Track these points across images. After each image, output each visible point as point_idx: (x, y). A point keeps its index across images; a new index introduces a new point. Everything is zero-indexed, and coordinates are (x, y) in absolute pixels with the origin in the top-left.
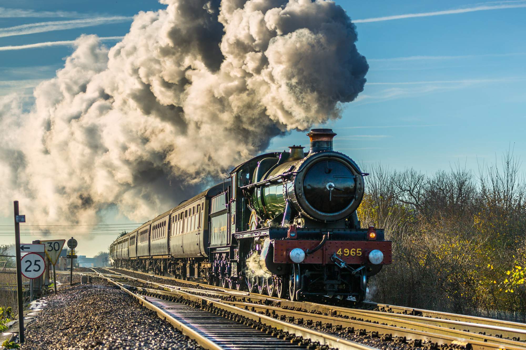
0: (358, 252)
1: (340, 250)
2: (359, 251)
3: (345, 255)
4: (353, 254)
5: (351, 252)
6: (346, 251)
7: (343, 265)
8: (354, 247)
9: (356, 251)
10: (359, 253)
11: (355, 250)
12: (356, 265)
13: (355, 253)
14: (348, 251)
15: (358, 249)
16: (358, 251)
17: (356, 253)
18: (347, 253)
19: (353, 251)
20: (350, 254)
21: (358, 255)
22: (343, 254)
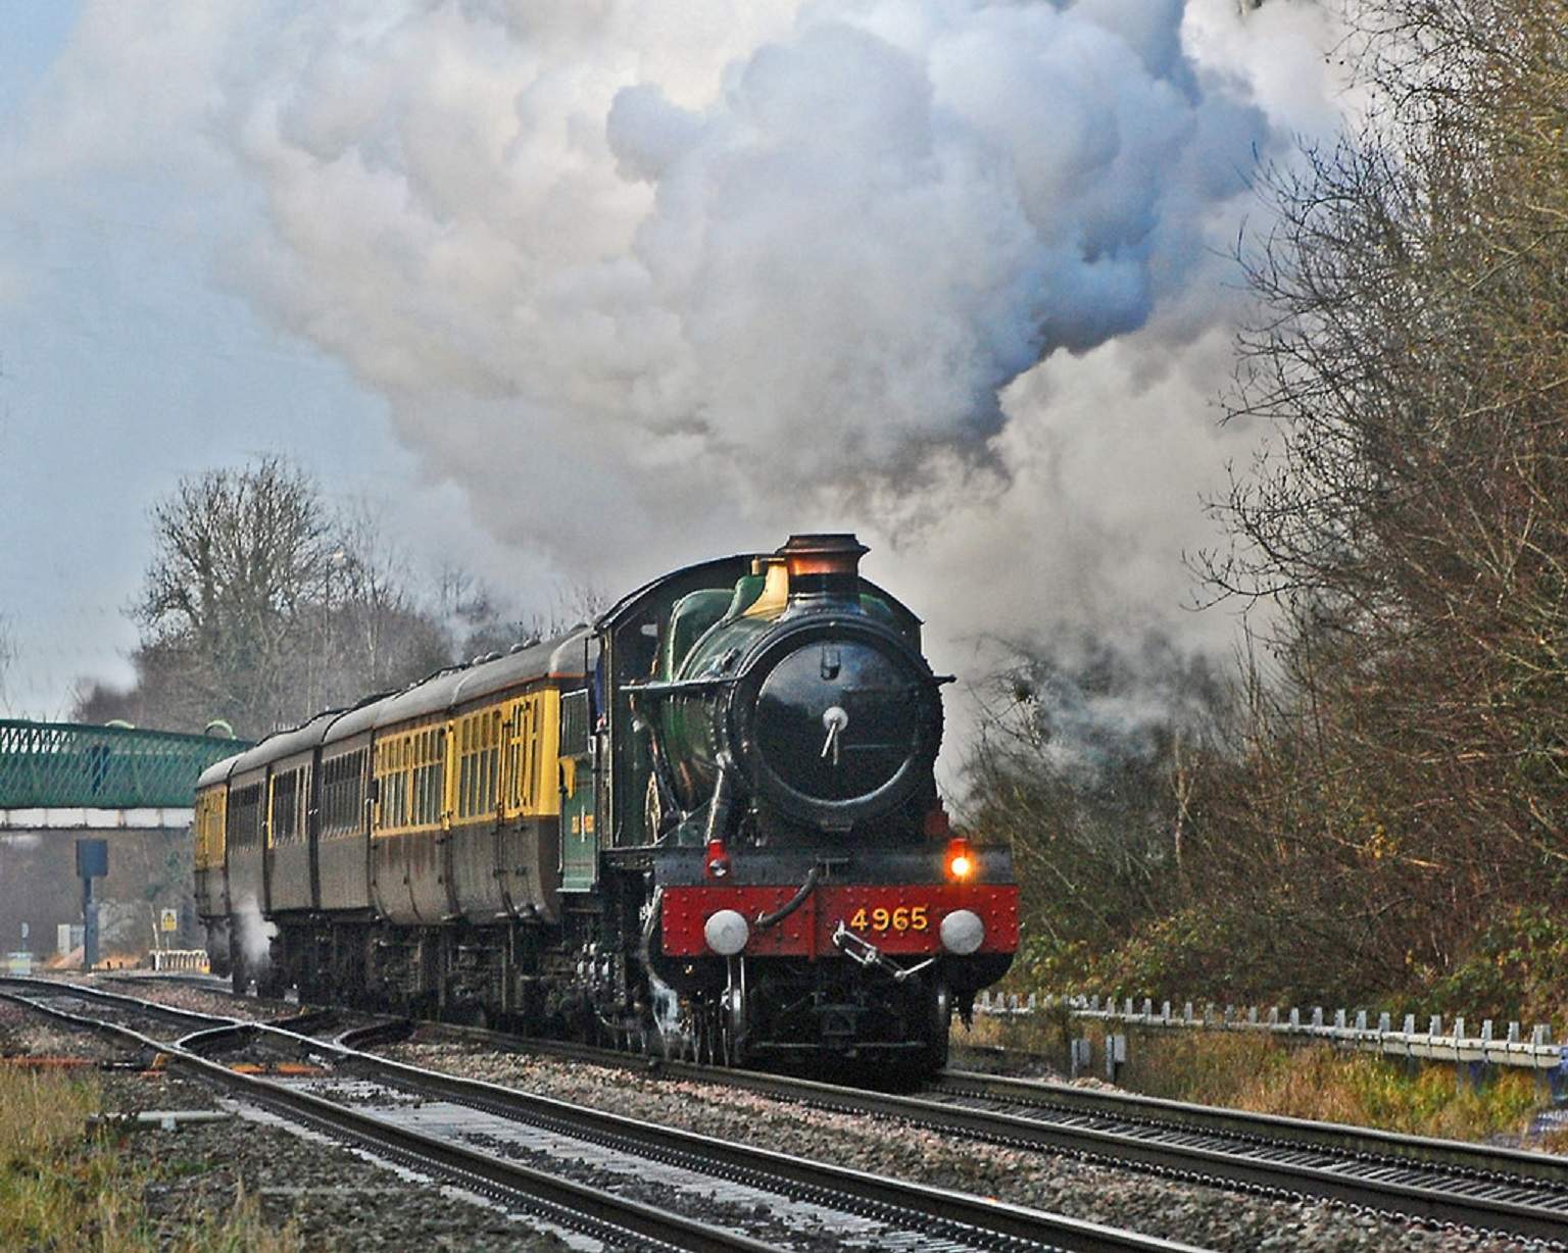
1: (862, 912)
3: (876, 926)
4: (900, 923)
5: (896, 920)
7: (870, 958)
11: (905, 912)
13: (905, 921)
15: (915, 911)
16: (914, 915)
17: (910, 922)
19: (900, 916)
20: (891, 922)
21: (915, 926)
22: (870, 925)
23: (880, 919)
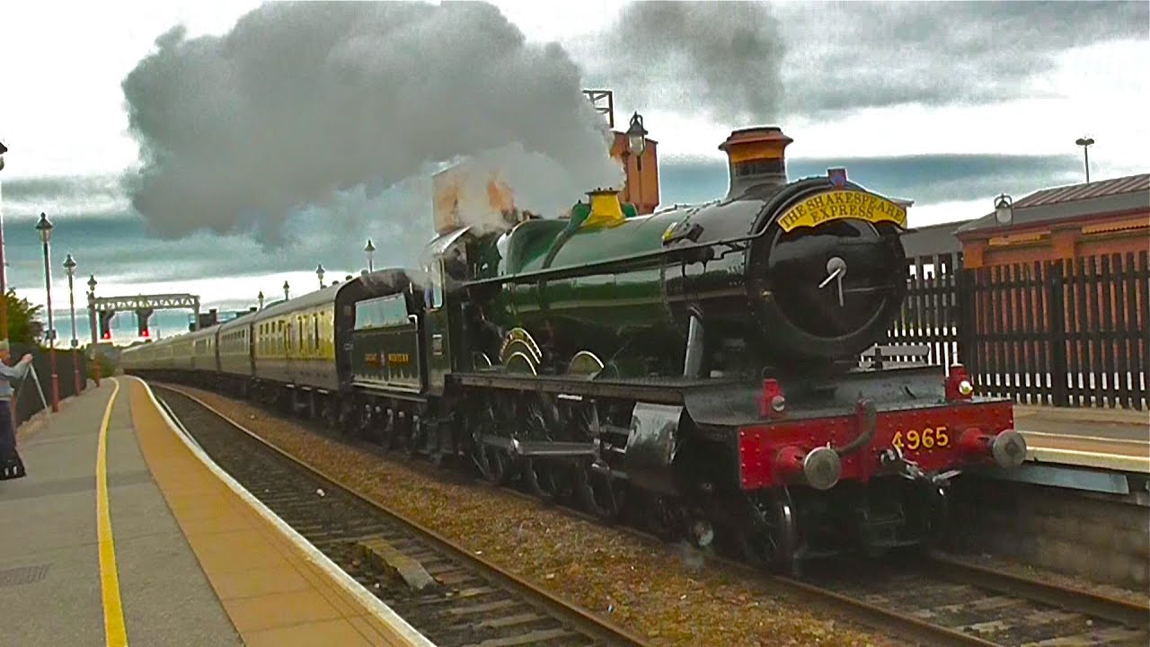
0: (938, 437)
1: (898, 434)
2: (941, 432)
3: (910, 446)
4: (928, 441)
5: (924, 439)
6: (912, 435)
8: (929, 426)
9: (934, 435)
10: (942, 440)
11: (931, 431)
13: (932, 440)
14: (917, 437)
15: (939, 429)
16: (938, 433)
17: (936, 440)
18: (917, 444)
19: (928, 434)
20: (921, 443)
21: (939, 443)
22: (906, 446)
23: (912, 439)
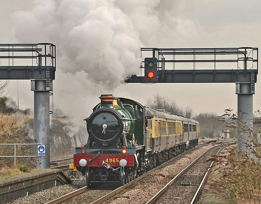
0: (116, 160)
1: (107, 159)
2: (117, 160)
3: (110, 162)
4: (114, 161)
5: (113, 161)
6: (111, 160)
7: (109, 167)
8: (114, 158)
9: (115, 160)
10: (117, 161)
12: (116, 167)
14: (112, 160)
15: (117, 159)
17: (116, 161)
18: (111, 161)
22: (109, 162)
23: (110, 160)
